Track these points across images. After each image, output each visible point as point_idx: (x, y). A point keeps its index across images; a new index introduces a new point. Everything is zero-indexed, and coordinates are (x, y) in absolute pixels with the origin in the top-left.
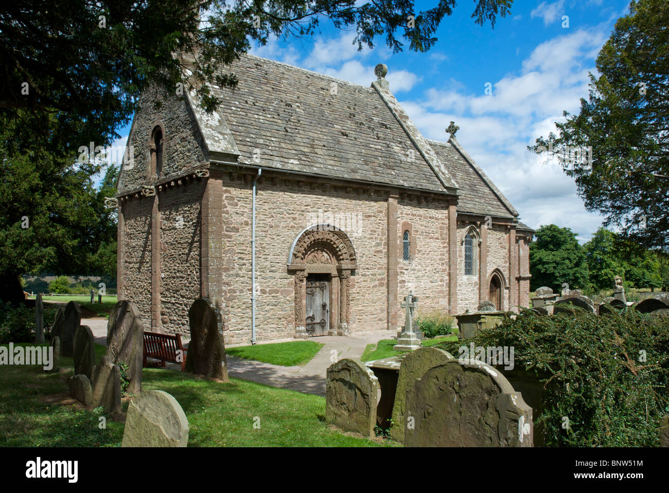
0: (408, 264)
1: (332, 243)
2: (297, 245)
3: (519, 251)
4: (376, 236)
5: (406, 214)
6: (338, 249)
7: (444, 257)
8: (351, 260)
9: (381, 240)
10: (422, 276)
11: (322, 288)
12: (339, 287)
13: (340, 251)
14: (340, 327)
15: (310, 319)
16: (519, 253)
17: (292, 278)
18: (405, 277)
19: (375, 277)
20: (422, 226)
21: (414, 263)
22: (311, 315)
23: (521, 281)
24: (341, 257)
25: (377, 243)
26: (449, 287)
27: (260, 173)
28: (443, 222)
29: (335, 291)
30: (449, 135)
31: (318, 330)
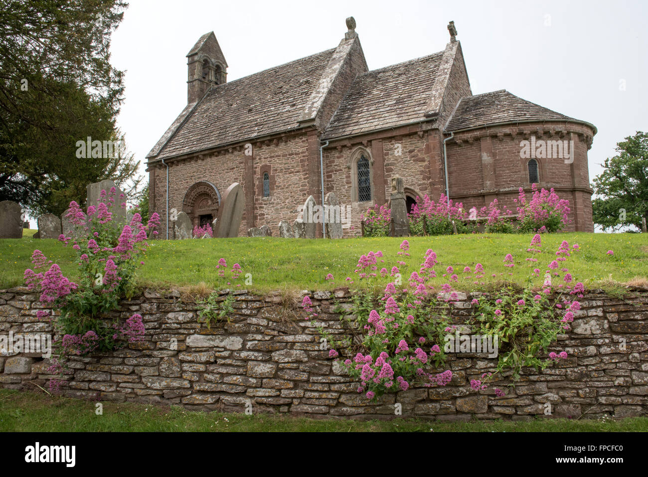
0: (266, 199)
2: (186, 198)
7: (306, 188)
8: (217, 202)
13: (212, 197)
20: (281, 164)
21: (273, 198)
27: (163, 162)
28: (304, 154)
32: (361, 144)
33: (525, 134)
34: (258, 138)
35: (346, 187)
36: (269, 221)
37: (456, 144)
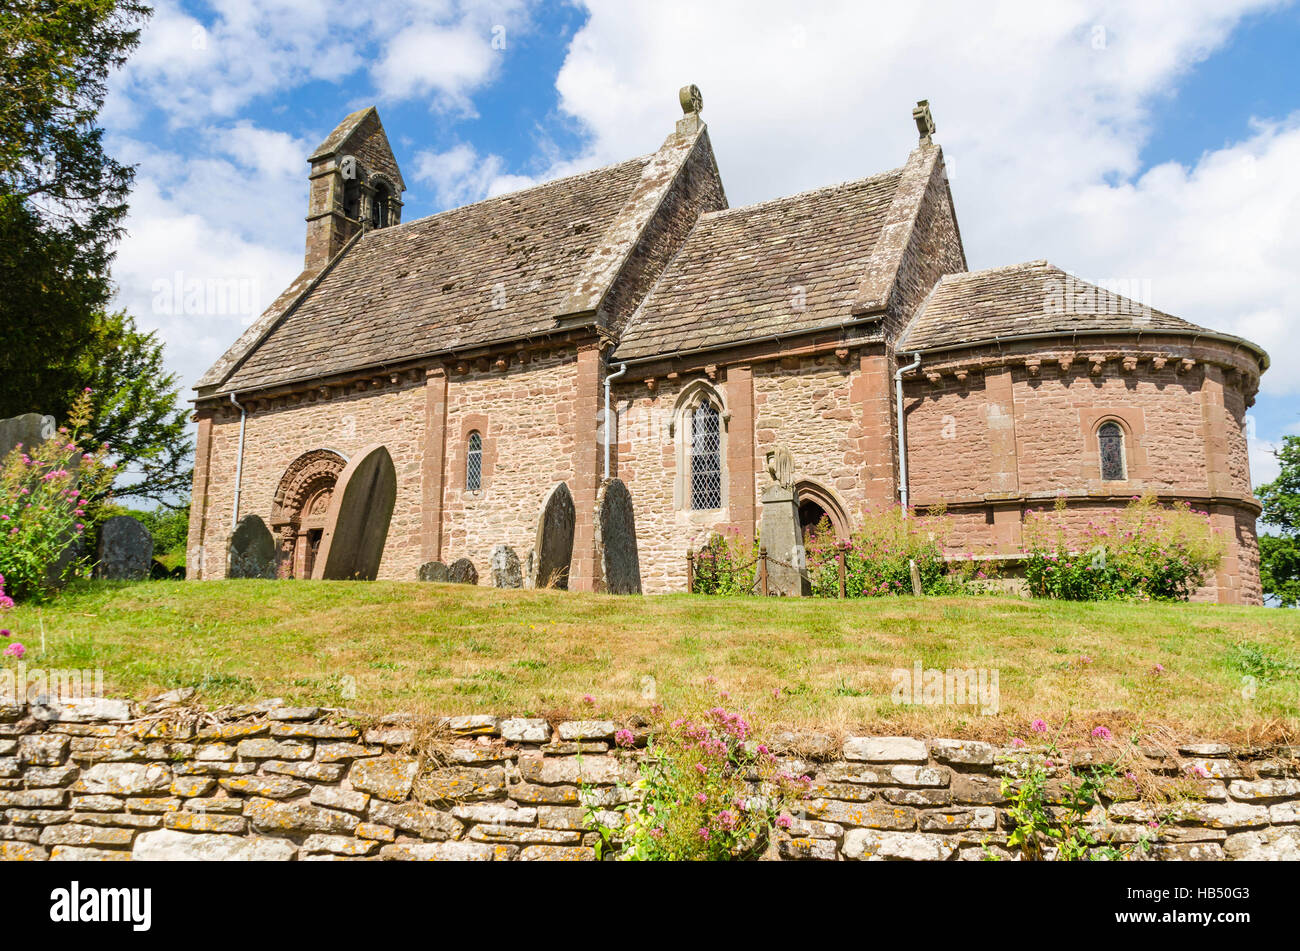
0: (473, 497)
1: (335, 477)
2: (281, 488)
4: (409, 453)
5: (472, 397)
7: (568, 471)
9: (417, 458)
10: (506, 519)
18: (467, 524)
19: (404, 528)
20: (511, 414)
21: (487, 494)
27: (233, 399)
32: (703, 374)
33: (1094, 363)
34: (461, 352)
35: (663, 473)
36: (475, 548)
37: (926, 381)
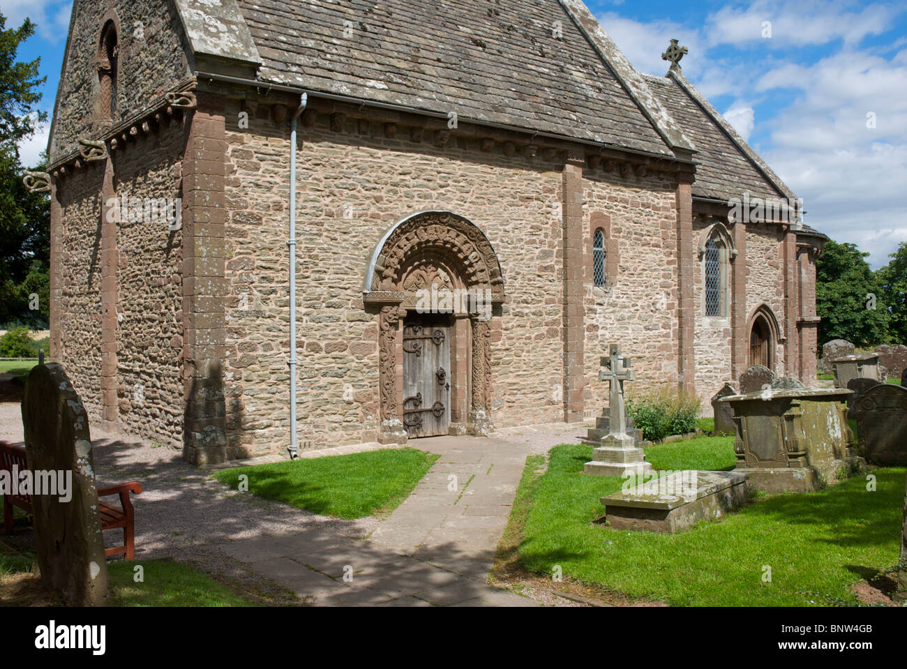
0: (602, 293)
1: (455, 250)
2: (383, 252)
3: (800, 272)
4: (542, 237)
5: (598, 196)
6: (466, 263)
8: (494, 284)
9: (551, 245)
10: (630, 318)
11: (437, 341)
12: (470, 338)
13: (471, 265)
14: (472, 418)
15: (411, 402)
16: (800, 277)
17: (375, 321)
18: (598, 319)
19: (539, 319)
20: (628, 220)
21: (615, 292)
22: (414, 394)
23: (804, 329)
24: (474, 279)
25: (544, 252)
26: (680, 339)
27: (304, 102)
28: (668, 214)
29: (461, 346)
30: (669, 63)
31: (428, 424)
